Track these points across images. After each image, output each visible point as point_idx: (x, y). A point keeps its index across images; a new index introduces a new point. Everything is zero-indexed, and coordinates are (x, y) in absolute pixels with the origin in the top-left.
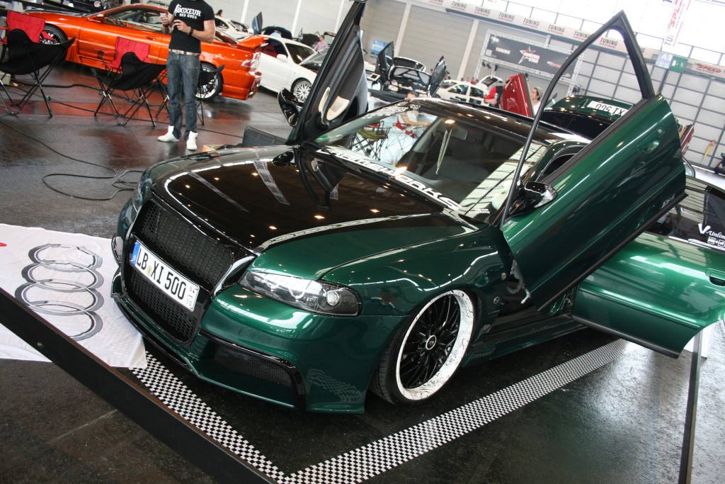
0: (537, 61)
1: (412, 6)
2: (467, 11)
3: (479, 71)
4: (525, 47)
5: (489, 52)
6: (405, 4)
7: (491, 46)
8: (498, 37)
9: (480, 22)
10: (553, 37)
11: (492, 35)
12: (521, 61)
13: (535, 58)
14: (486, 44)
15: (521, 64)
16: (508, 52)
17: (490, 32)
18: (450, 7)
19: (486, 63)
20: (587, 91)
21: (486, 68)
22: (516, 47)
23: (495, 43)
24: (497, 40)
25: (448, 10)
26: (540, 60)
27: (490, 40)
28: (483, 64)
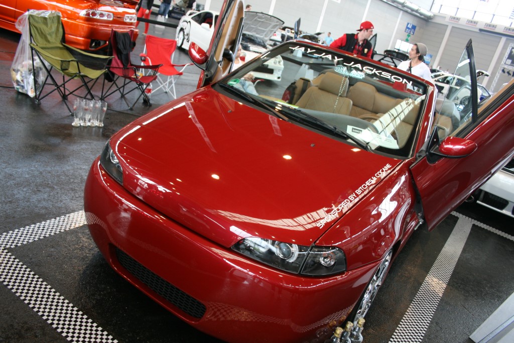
1: (453, 27)
2: (497, 30)
3: (498, 77)
6: (447, 26)
9: (507, 39)
18: (482, 28)
19: (506, 71)
21: (506, 74)
25: (481, 30)
28: (503, 71)
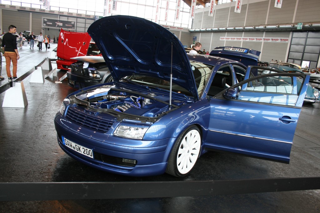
0: (62, 25)
4: (57, 21)
5: (45, 25)
7: (45, 22)
8: (46, 19)
10: (60, 15)
11: (44, 19)
12: (57, 26)
13: (61, 24)
14: (43, 22)
15: (57, 27)
16: (51, 24)
17: (43, 17)
20: (76, 31)
22: (54, 22)
23: (46, 21)
24: (46, 20)
26: (63, 25)
27: (44, 20)
